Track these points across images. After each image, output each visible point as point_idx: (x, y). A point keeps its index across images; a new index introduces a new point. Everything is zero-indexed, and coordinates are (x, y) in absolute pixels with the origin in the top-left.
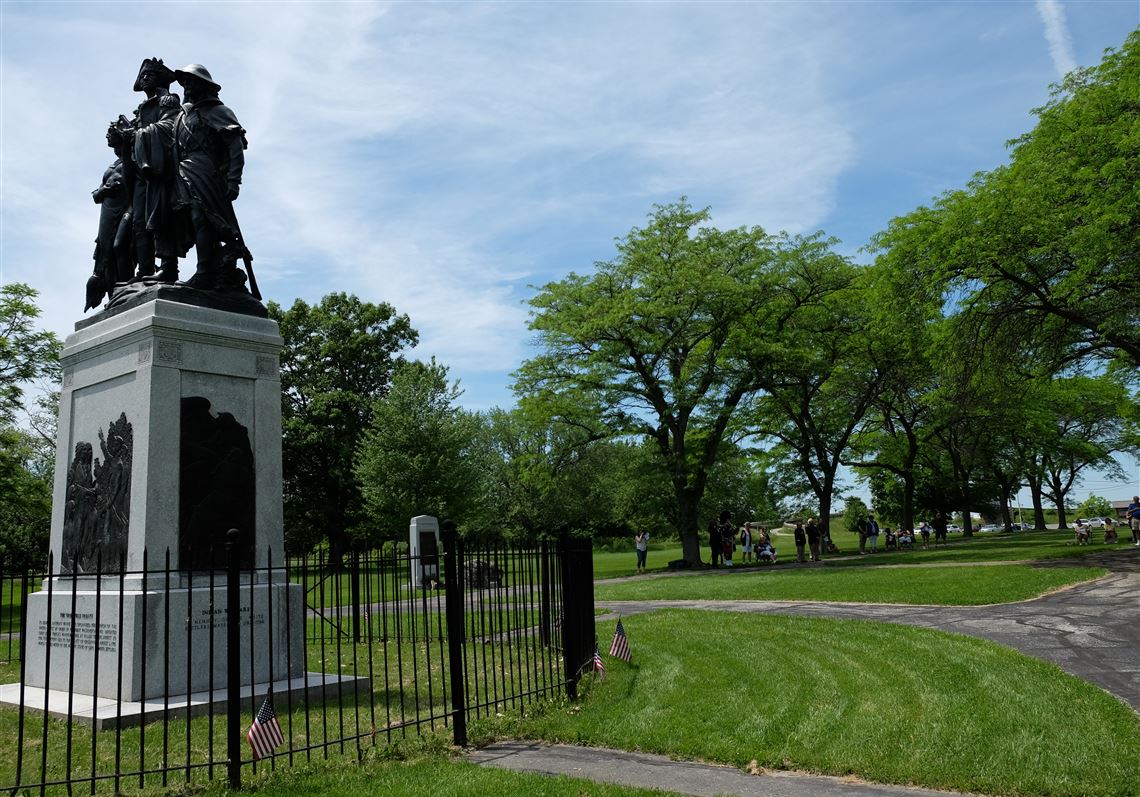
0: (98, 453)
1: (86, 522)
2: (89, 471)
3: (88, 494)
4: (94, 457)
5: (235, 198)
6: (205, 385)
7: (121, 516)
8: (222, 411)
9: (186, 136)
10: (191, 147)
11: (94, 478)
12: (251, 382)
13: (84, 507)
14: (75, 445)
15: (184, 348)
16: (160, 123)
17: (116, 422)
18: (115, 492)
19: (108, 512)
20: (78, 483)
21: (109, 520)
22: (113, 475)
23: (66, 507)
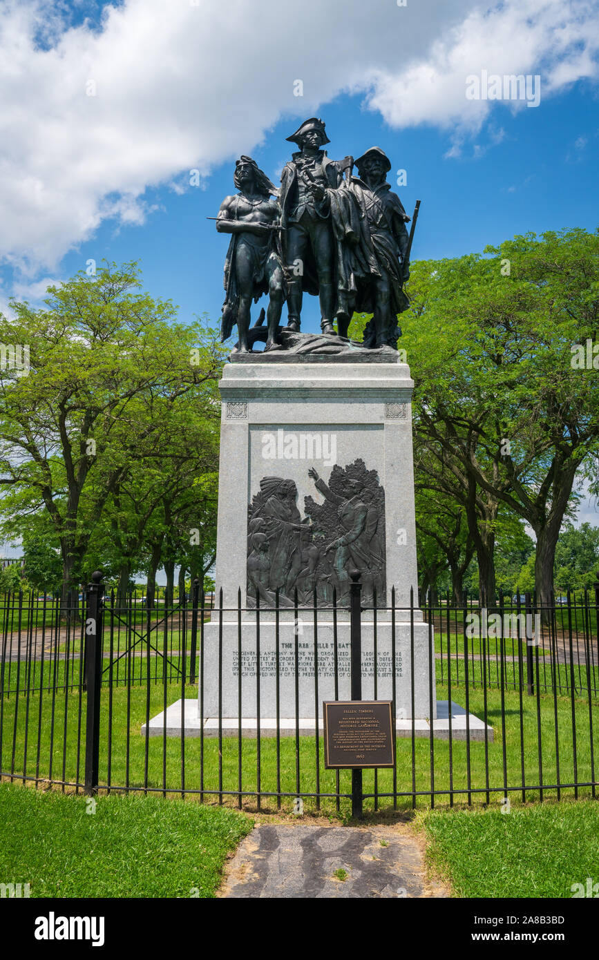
0: (308, 490)
2: (294, 509)
3: (297, 529)
7: (371, 554)
13: (291, 541)
17: (347, 467)
18: (357, 532)
19: (341, 549)
20: (273, 517)
21: (344, 557)
22: (348, 515)
23: (249, 539)
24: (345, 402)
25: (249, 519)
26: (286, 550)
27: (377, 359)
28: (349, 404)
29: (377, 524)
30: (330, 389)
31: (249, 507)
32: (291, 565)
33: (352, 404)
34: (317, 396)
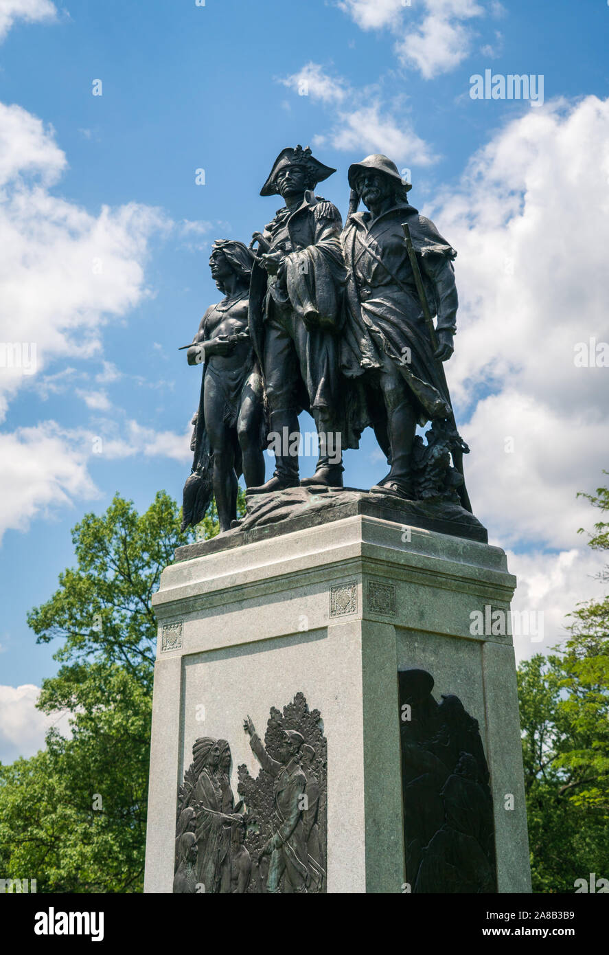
0: (243, 756)
1: (226, 869)
2: (226, 787)
3: (227, 823)
4: (236, 763)
5: (448, 357)
6: (424, 650)
7: (308, 862)
8: (447, 694)
9: (370, 264)
10: (378, 281)
11: (237, 799)
12: (477, 647)
13: (220, 844)
14: (189, 743)
15: (399, 592)
16: (321, 243)
17: (285, 708)
18: (292, 822)
19: (276, 854)
20: (202, 804)
21: (278, 868)
22: (283, 794)
23: (177, 842)
24: (285, 599)
25: (179, 810)
26: (214, 860)
27: (330, 515)
28: (288, 602)
29: (318, 806)
30: (266, 581)
31: (180, 791)
32: (220, 885)
33: (293, 601)
34: (252, 595)
